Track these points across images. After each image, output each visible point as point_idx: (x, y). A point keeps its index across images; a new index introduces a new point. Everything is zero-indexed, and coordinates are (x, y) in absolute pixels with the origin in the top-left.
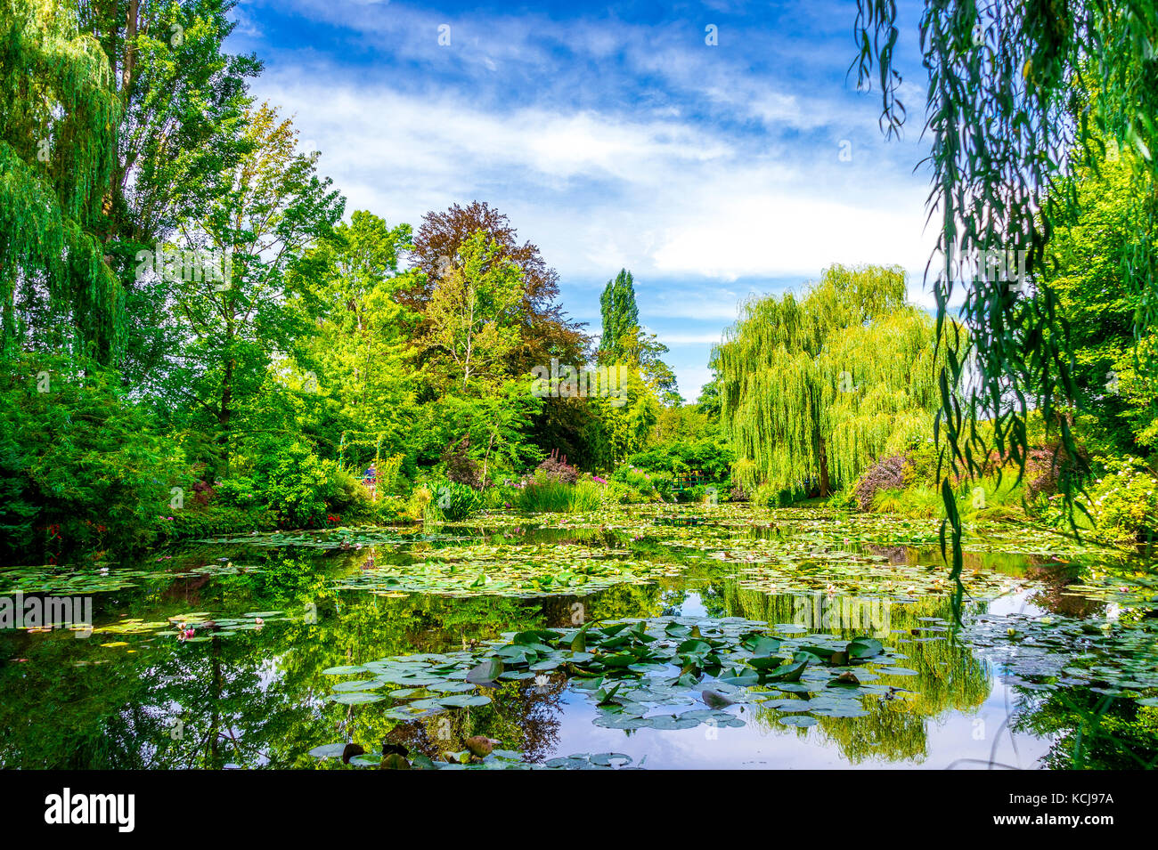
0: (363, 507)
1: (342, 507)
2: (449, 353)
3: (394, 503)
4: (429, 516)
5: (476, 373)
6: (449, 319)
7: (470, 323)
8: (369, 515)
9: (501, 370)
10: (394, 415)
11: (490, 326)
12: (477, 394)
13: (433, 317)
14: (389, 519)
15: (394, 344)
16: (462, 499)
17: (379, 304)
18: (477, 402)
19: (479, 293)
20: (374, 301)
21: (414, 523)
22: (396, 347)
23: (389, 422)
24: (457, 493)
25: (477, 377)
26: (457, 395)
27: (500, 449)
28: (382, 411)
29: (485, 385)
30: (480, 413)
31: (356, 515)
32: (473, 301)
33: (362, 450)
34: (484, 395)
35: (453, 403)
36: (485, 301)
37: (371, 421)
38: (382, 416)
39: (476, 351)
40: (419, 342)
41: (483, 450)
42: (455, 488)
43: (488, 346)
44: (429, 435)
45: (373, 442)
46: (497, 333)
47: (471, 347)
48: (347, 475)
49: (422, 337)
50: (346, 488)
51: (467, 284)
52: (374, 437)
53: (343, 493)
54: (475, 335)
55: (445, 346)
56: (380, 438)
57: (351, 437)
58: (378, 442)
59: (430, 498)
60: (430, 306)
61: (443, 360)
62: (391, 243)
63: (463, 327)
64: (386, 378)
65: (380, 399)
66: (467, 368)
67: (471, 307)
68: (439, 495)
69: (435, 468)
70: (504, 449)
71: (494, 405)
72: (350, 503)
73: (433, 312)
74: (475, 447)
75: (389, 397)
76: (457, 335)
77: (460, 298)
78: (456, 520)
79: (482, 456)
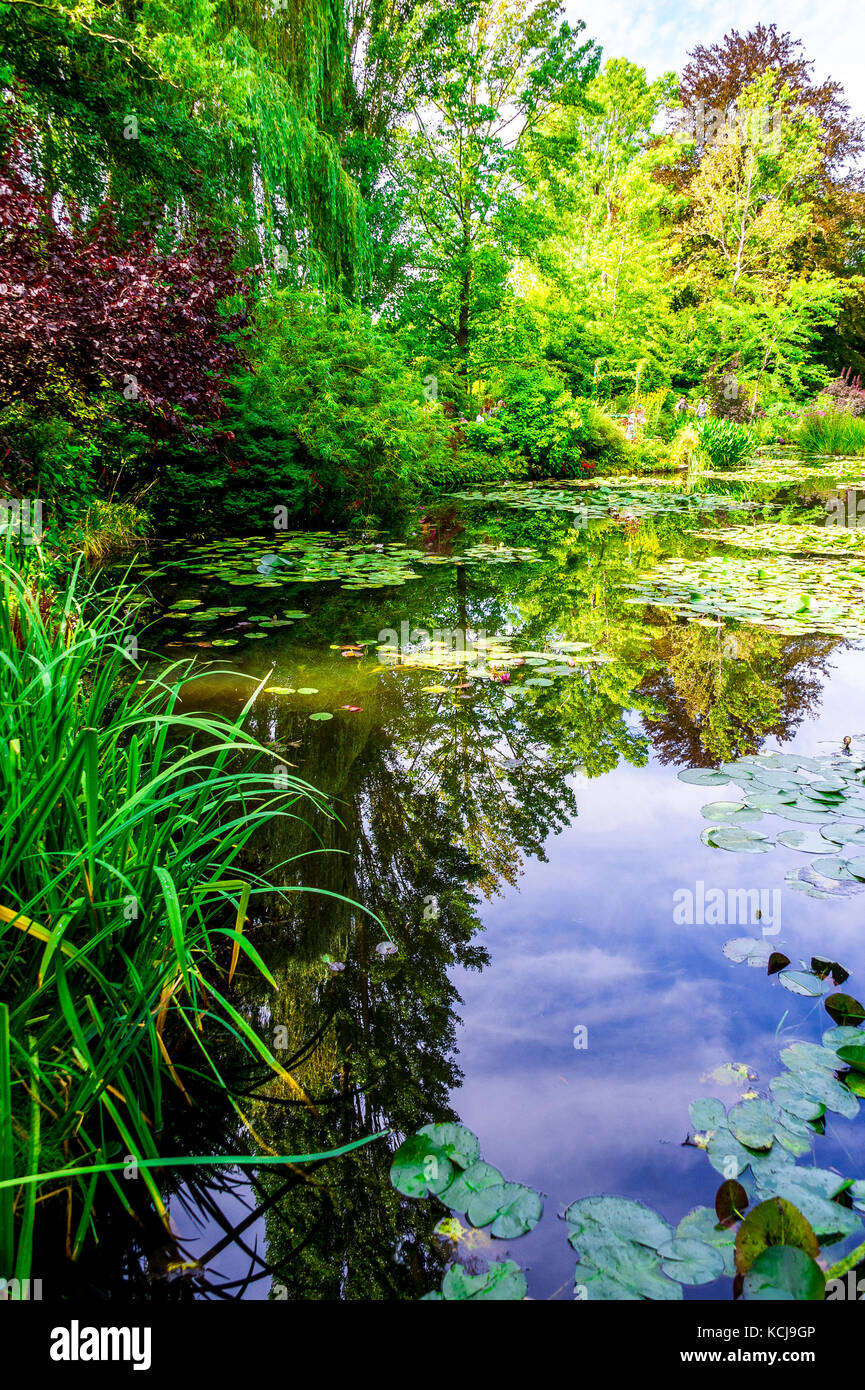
0: (619, 452)
1: (596, 451)
2: (715, 244)
3: (654, 447)
4: (695, 463)
5: (749, 270)
6: (722, 200)
7: (747, 203)
8: (626, 462)
9: (783, 266)
10: (650, 332)
11: (772, 208)
12: (751, 298)
13: (699, 195)
14: (649, 467)
15: (654, 240)
16: (735, 442)
17: (638, 188)
18: (753, 310)
19: (760, 160)
20: (631, 184)
21: (677, 471)
22: (656, 244)
23: (643, 341)
24: (728, 435)
25: (750, 275)
26: (725, 300)
27: (777, 370)
28: (635, 327)
29: (759, 285)
30: (755, 326)
31: (612, 462)
32: (751, 171)
33: (617, 381)
34: (758, 300)
35: (723, 312)
36: (769, 170)
37: (622, 339)
38: (634, 332)
39: (753, 241)
40: (679, 230)
41: (755, 373)
42: (726, 429)
43: (769, 232)
44: (687, 350)
45: (630, 373)
46: (781, 215)
47: (745, 235)
48: (603, 416)
49: (686, 224)
50: (602, 431)
51: (744, 148)
52: (632, 367)
53: (598, 436)
54: (751, 219)
55: (712, 236)
56: (640, 368)
57: (605, 367)
58: (637, 376)
59: (697, 442)
60: (695, 182)
61: (709, 254)
62: (653, 100)
63: (737, 208)
64: (642, 285)
65: (634, 311)
66: (738, 264)
67: (748, 180)
68: (707, 436)
69: (692, 392)
70: (782, 372)
71: (774, 315)
72: (606, 447)
73: (699, 188)
74: (745, 368)
75: (644, 309)
76: (728, 220)
77: (734, 169)
78: (725, 466)
79: (753, 378)
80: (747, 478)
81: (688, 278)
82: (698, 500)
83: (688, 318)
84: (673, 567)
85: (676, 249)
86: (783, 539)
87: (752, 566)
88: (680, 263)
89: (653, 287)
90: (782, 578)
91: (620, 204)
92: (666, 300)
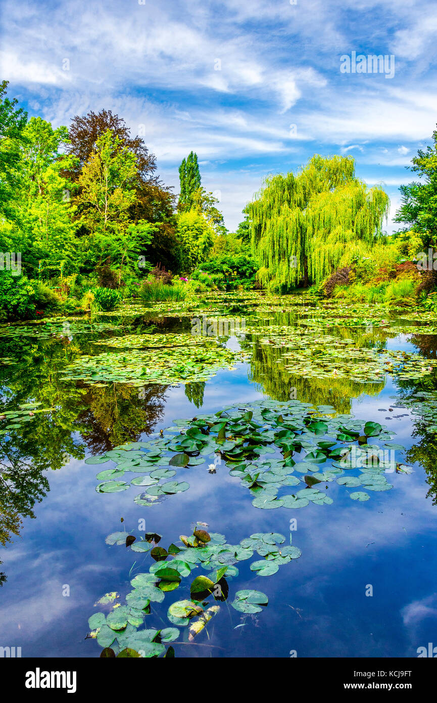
0: (56, 305)
1: (44, 306)
2: (94, 207)
3: (73, 301)
4: (94, 308)
5: (111, 218)
6: (94, 187)
7: (106, 188)
8: (60, 310)
9: (126, 217)
10: (66, 247)
11: (118, 191)
12: (113, 231)
13: (84, 184)
14: (71, 311)
15: (63, 204)
16: (112, 298)
17: (52, 179)
18: (114, 237)
19: (110, 170)
20: (49, 177)
21: (85, 313)
22: (65, 206)
23: (63, 251)
24: (109, 294)
25: (112, 221)
26: (101, 232)
27: (129, 264)
28: (59, 245)
29: (116, 226)
30: (116, 244)
31: (52, 310)
32: (107, 174)
33: (51, 271)
34: (117, 233)
35: (100, 238)
36: (114, 174)
37: (53, 250)
38: (58, 247)
39: (111, 206)
40: (76, 199)
41: (118, 265)
42: (107, 292)
43: (118, 203)
44: (86, 255)
45: (58, 267)
46: (122, 195)
47: (107, 203)
48: (45, 287)
49: (78, 197)
50: (45, 295)
51: (102, 164)
52: (59, 264)
53: (44, 298)
54: (109, 196)
55: (92, 202)
56: (62, 264)
57: (44, 264)
58: (61, 267)
59: (93, 299)
60: (81, 177)
61: (92, 211)
62: (56, 139)
63: (102, 191)
64: (60, 225)
65: (57, 237)
66: (106, 216)
67: (106, 178)
68: (98, 295)
69: (90, 275)
70: (130, 265)
71: (124, 239)
72: (49, 303)
73: (83, 181)
74: (114, 263)
75: (62, 236)
76: (99, 196)
77: (99, 172)
78: (108, 310)
79: (118, 268)
80: (119, 314)
81: (82, 221)
82: (96, 326)
83: (85, 241)
84: (83, 360)
85: (75, 208)
86: (135, 342)
87: (121, 356)
88: (77, 215)
89: (65, 226)
90: (134, 360)
91: (45, 186)
92: (72, 232)
